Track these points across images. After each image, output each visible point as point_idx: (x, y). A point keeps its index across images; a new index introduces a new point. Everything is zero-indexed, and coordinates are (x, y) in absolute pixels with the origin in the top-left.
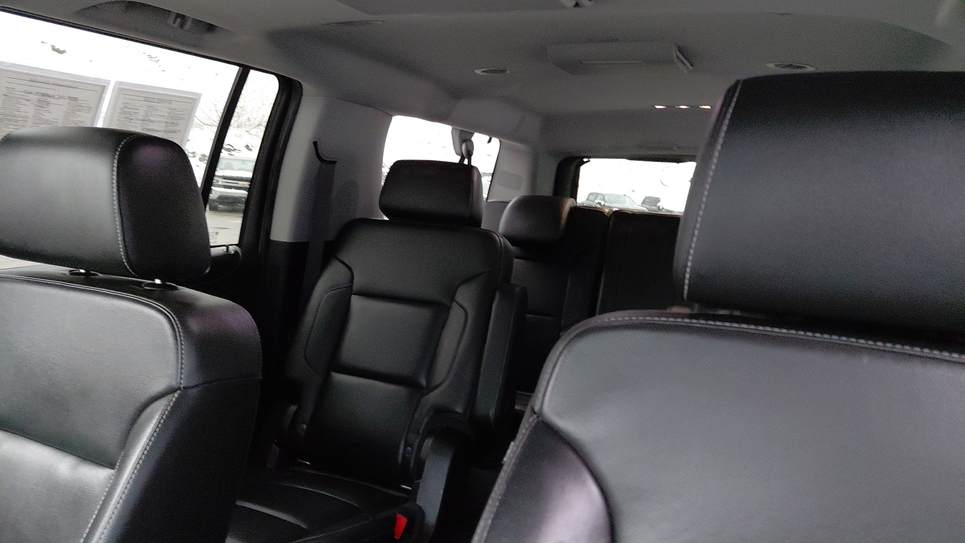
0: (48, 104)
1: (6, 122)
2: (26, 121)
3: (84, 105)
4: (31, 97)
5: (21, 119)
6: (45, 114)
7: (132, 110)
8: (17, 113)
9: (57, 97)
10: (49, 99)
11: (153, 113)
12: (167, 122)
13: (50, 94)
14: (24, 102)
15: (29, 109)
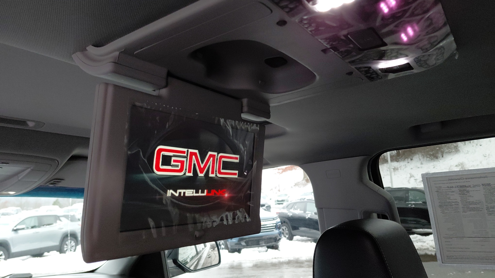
0: (468, 192)
1: (445, 207)
2: (457, 204)
4: (453, 189)
5: (454, 204)
6: (468, 198)
8: (450, 200)
9: (473, 186)
10: (468, 189)
13: (467, 185)
14: (450, 193)
15: (456, 197)
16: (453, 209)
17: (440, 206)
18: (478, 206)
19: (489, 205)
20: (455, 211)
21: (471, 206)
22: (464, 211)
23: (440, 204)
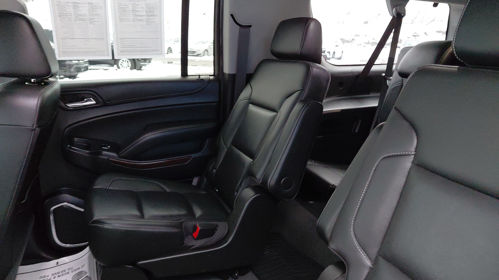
0: (78, 7)
1: (63, 17)
2: (71, 15)
3: (97, 6)
4: (69, 4)
5: (69, 15)
6: (78, 11)
7: (124, 6)
8: (66, 12)
9: (82, 3)
10: (79, 5)
11: (137, 7)
12: (146, 11)
13: (78, 2)
14: (67, 7)
15: (70, 10)
16: (68, 18)
17: (60, 16)
18: (84, 17)
19: (91, 17)
20: (69, 20)
21: (80, 17)
22: (75, 21)
23: (59, 14)
